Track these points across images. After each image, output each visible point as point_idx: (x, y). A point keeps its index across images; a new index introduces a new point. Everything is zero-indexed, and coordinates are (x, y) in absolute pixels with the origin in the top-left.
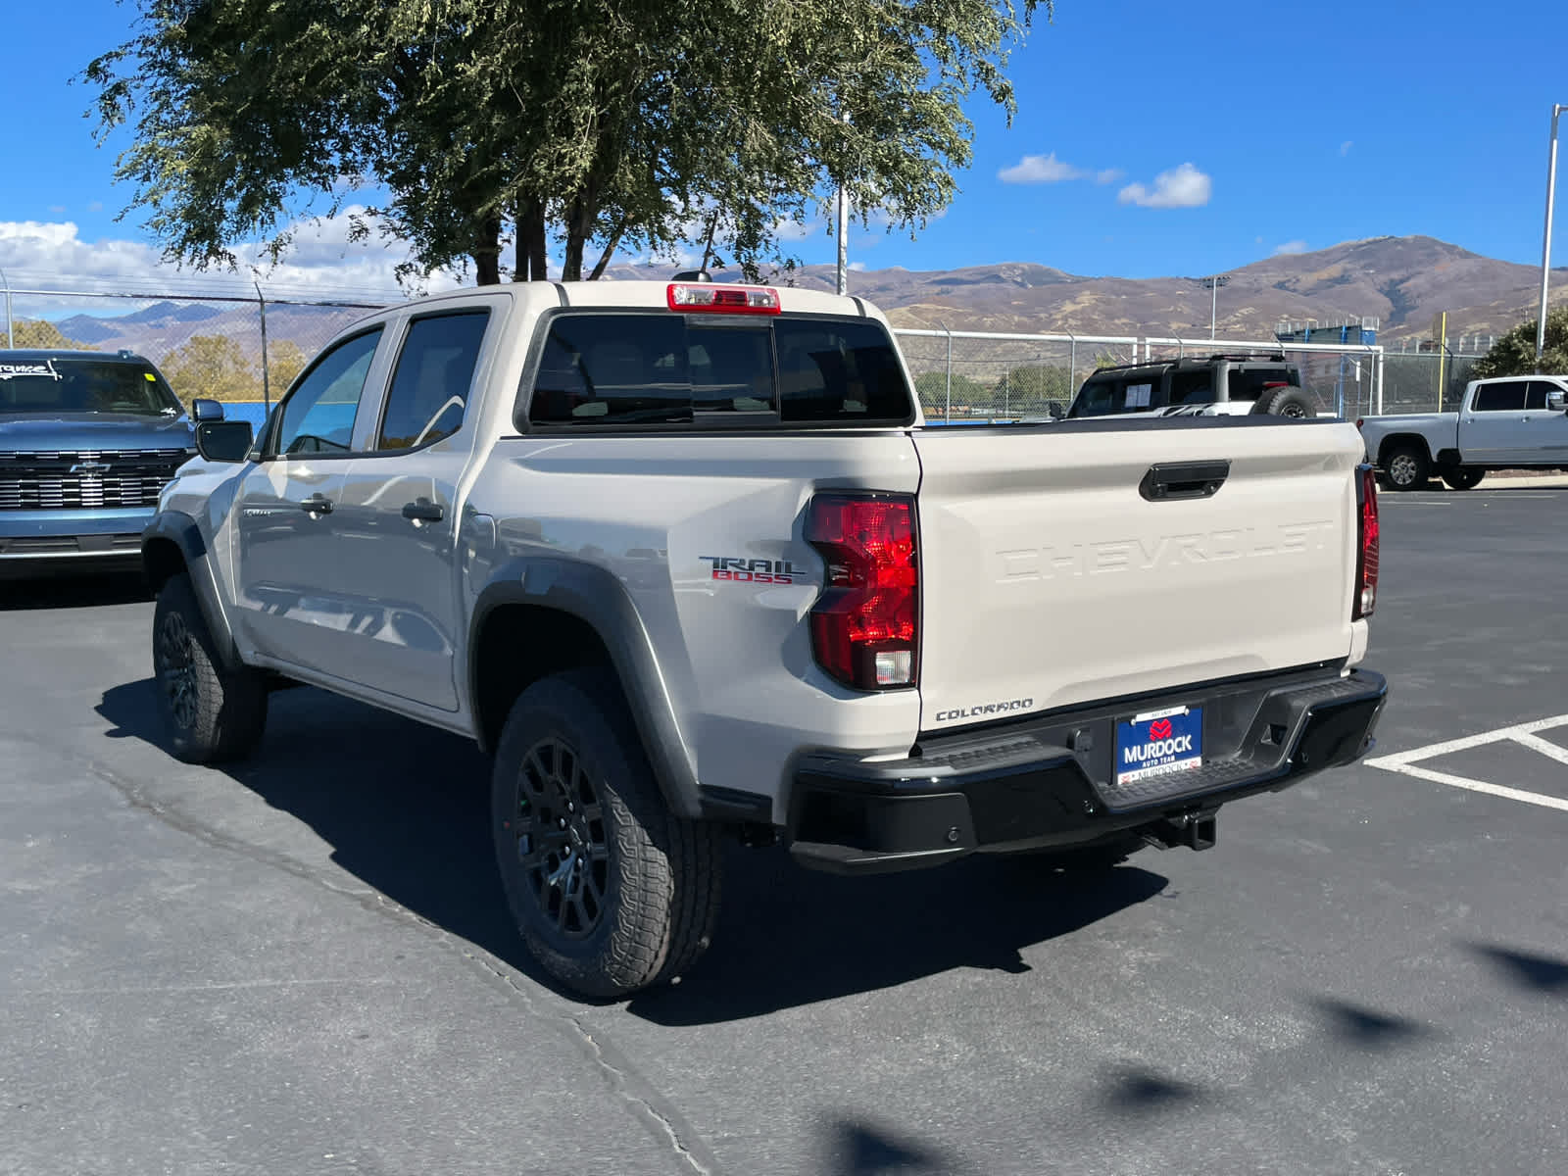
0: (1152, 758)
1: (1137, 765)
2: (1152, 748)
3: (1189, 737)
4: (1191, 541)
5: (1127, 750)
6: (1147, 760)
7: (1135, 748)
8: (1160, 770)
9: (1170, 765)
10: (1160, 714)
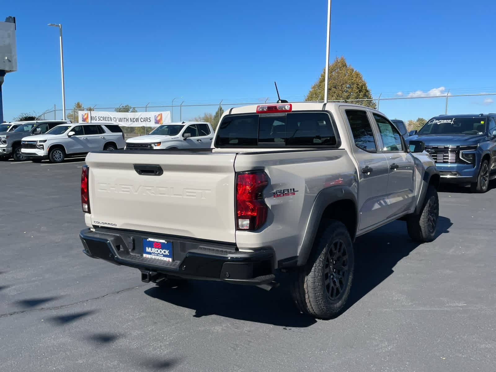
0: (154, 253)
1: (150, 253)
2: (154, 250)
3: (168, 251)
4: (150, 188)
5: (147, 248)
6: (153, 253)
7: (149, 248)
8: (157, 258)
9: (161, 257)
10: (156, 240)
